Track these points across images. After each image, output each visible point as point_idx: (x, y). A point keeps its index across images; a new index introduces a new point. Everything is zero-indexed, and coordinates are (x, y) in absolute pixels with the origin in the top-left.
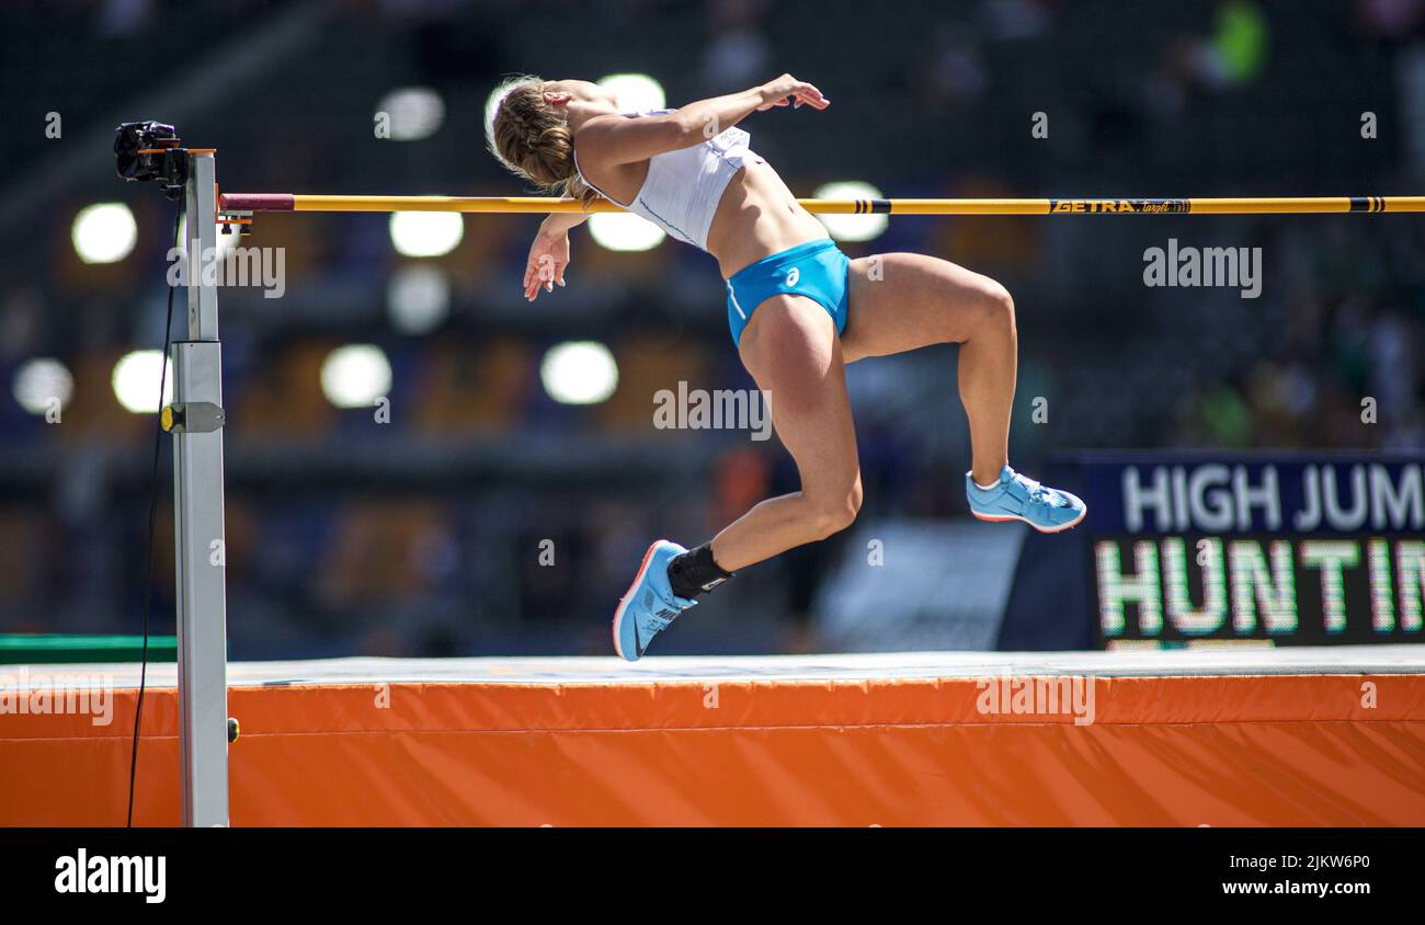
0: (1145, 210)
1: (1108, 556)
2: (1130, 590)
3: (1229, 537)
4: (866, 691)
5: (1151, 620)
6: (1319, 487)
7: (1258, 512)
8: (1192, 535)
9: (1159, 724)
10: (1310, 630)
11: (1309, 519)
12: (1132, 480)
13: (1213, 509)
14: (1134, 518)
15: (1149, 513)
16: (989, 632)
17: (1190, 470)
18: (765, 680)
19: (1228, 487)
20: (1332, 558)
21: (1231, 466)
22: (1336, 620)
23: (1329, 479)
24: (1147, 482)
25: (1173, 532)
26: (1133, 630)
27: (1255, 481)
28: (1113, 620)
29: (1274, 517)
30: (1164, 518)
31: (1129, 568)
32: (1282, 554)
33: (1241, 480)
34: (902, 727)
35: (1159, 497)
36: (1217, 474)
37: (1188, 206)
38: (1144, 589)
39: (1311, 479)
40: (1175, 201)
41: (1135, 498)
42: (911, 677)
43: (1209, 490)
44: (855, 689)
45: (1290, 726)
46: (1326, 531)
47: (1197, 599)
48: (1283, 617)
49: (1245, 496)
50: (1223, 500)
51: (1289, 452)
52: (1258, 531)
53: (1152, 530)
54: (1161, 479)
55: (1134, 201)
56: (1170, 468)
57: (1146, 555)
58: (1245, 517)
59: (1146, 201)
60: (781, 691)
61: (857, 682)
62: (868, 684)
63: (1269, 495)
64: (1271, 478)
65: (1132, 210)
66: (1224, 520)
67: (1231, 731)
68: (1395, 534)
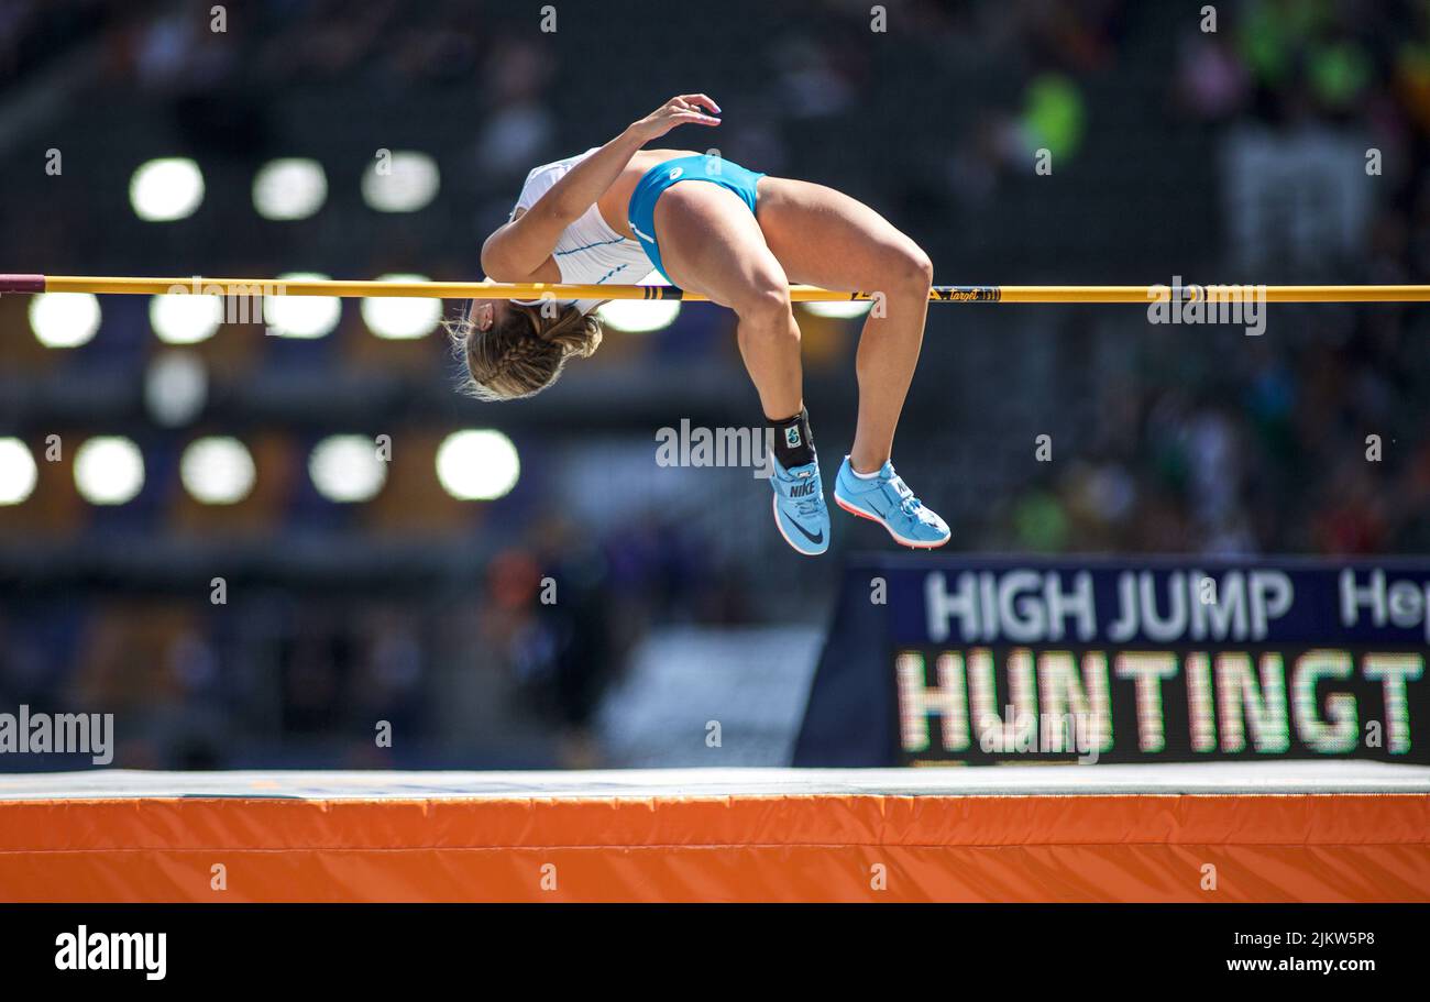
0: (953, 298)
1: (911, 668)
2: (934, 703)
3: (1040, 648)
4: (652, 808)
5: (956, 737)
6: (1136, 595)
7: (1070, 621)
8: (1002, 647)
9: (965, 847)
10: (1125, 748)
11: (1124, 629)
12: (936, 586)
13: (1023, 618)
14: (939, 627)
15: (954, 622)
16: (783, 748)
17: (999, 574)
18: (545, 797)
19: (1038, 594)
20: (1148, 671)
21: (1043, 570)
22: (1152, 732)
23: (1147, 585)
24: (952, 589)
25: (980, 643)
26: (936, 752)
27: (1068, 588)
28: (916, 736)
29: (1087, 626)
30: (971, 627)
31: (932, 680)
32: (1096, 667)
33: (1053, 586)
34: (691, 847)
36: (1027, 580)
37: (998, 294)
38: (950, 700)
39: (1128, 586)
40: (984, 288)
41: (940, 606)
42: (700, 795)
43: (1019, 596)
44: (639, 808)
45: (1102, 848)
46: (1142, 642)
49: (1057, 604)
50: (1032, 607)
51: (1104, 557)
52: (1071, 642)
53: (959, 642)
54: (968, 585)
55: (941, 288)
56: (978, 572)
57: (951, 667)
58: (1057, 627)
59: (953, 289)
60: (562, 808)
61: (642, 800)
62: (655, 802)
63: (1083, 602)
64: (1085, 585)
65: (938, 297)
66: (1033, 629)
67: (1042, 855)
68: (1216, 646)
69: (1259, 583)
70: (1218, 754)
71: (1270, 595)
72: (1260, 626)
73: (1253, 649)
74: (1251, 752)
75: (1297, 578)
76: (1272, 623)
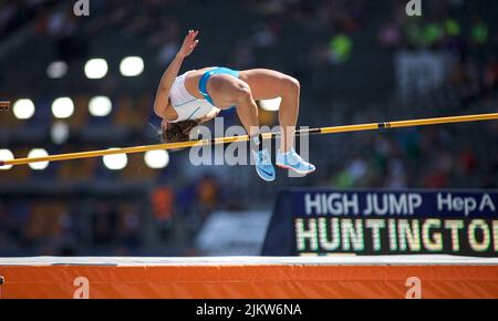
1: (300, 224)
2: (307, 235)
3: (341, 217)
4: (219, 268)
5: (314, 246)
6: (372, 200)
7: (351, 209)
8: (329, 217)
9: (319, 282)
10: (368, 250)
11: (368, 211)
12: (308, 198)
13: (335, 208)
14: (309, 211)
15: (314, 209)
16: (259, 250)
17: (328, 194)
18: (184, 265)
19: (340, 200)
20: (376, 225)
21: (342, 193)
22: (377, 245)
23: (375, 198)
24: (313, 199)
25: (322, 216)
26: (308, 249)
27: (350, 199)
28: (301, 245)
29: (356, 211)
30: (319, 211)
31: (307, 228)
32: (359, 224)
33: (345, 197)
35: (317, 203)
36: (337, 196)
38: (312, 234)
39: (369, 198)
41: (309, 204)
42: (234, 264)
43: (334, 201)
44: (215, 268)
45: (364, 282)
46: (374, 216)
47: (330, 238)
48: (359, 245)
49: (347, 204)
50: (338, 204)
51: (361, 189)
52: (351, 216)
53: (315, 215)
54: (318, 197)
56: (321, 193)
57: (313, 224)
58: (346, 211)
60: (189, 268)
61: (216, 265)
62: (220, 266)
63: (355, 203)
64: (355, 197)
66: (339, 212)
67: (343, 284)
68: (398, 217)
69: (411, 197)
70: (398, 252)
71: (415, 201)
72: (411, 211)
73: (409, 218)
74: (408, 251)
75: (423, 195)
76: (415, 209)
